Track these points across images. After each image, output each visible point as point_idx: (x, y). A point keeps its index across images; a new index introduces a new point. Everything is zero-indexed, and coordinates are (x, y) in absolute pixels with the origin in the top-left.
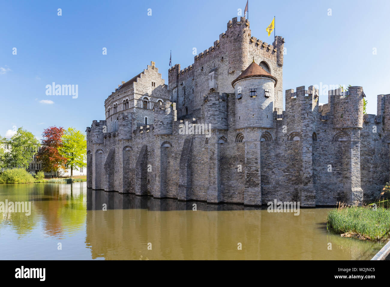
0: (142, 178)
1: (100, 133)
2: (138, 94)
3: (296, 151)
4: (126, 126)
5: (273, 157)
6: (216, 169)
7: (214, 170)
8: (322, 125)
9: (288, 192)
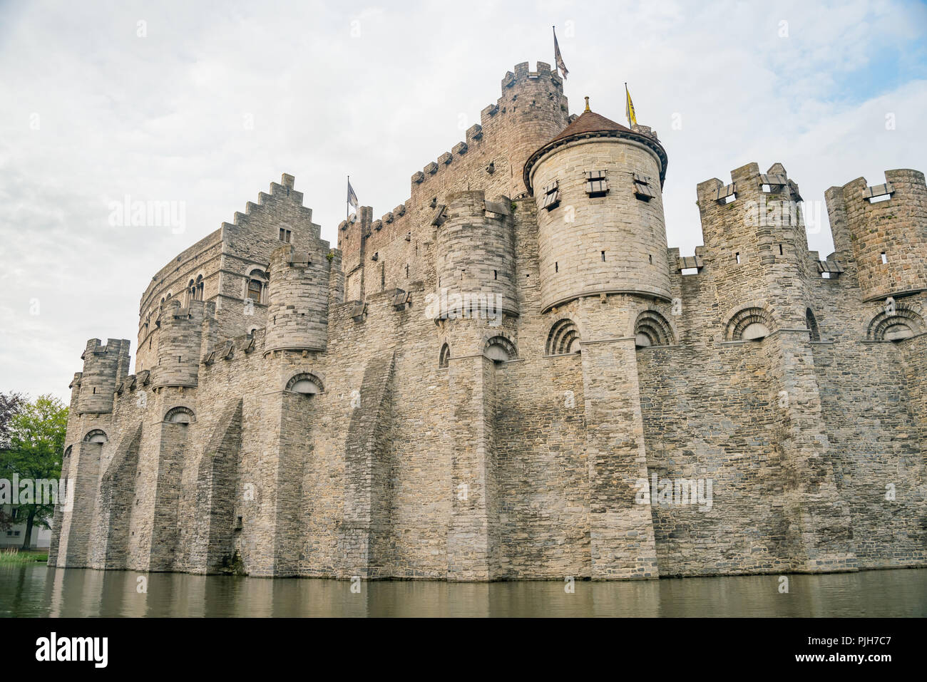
0: (218, 511)
1: (104, 378)
2: (233, 257)
3: (759, 373)
4: (180, 341)
5: (685, 398)
6: (481, 450)
7: (471, 455)
8: (826, 291)
9: (752, 523)
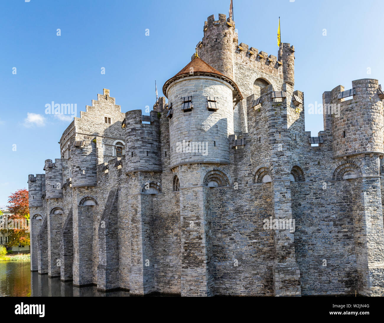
0: (67, 254)
1: (37, 192)
2: (81, 134)
3: (268, 200)
4: (53, 178)
5: (232, 212)
6: (141, 238)
7: (137, 240)
8: (312, 154)
9: (257, 274)
